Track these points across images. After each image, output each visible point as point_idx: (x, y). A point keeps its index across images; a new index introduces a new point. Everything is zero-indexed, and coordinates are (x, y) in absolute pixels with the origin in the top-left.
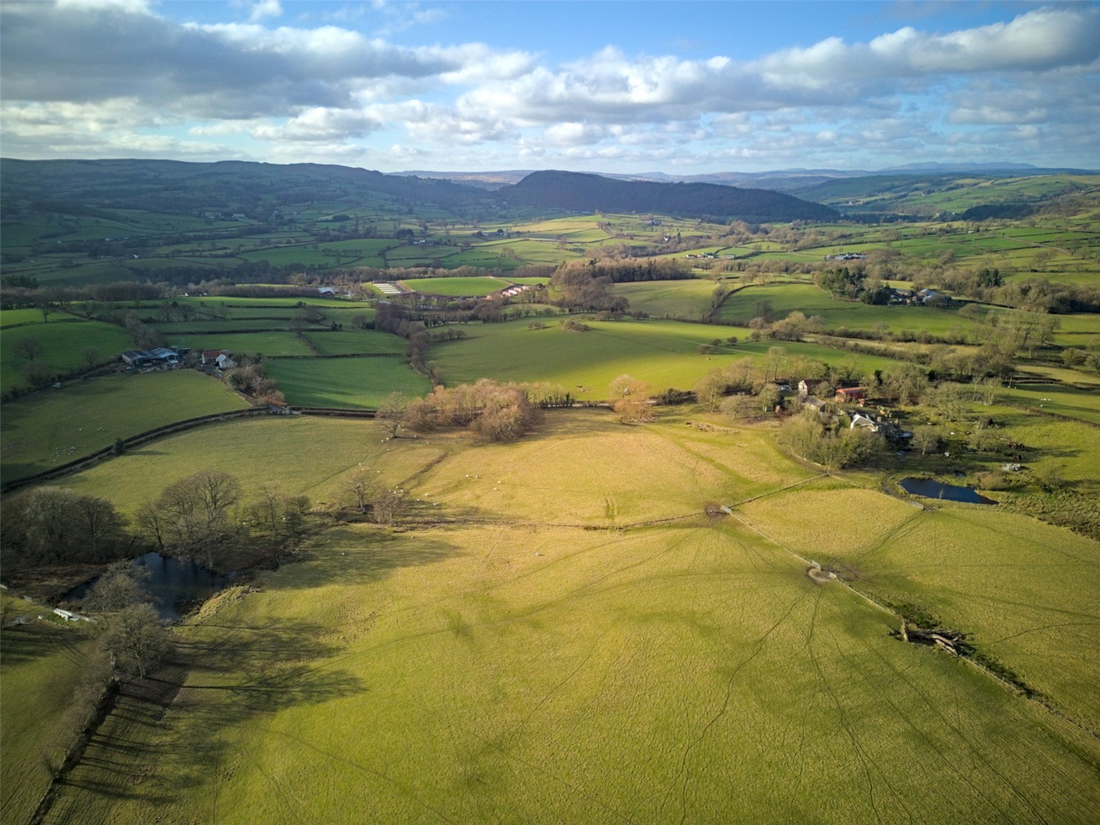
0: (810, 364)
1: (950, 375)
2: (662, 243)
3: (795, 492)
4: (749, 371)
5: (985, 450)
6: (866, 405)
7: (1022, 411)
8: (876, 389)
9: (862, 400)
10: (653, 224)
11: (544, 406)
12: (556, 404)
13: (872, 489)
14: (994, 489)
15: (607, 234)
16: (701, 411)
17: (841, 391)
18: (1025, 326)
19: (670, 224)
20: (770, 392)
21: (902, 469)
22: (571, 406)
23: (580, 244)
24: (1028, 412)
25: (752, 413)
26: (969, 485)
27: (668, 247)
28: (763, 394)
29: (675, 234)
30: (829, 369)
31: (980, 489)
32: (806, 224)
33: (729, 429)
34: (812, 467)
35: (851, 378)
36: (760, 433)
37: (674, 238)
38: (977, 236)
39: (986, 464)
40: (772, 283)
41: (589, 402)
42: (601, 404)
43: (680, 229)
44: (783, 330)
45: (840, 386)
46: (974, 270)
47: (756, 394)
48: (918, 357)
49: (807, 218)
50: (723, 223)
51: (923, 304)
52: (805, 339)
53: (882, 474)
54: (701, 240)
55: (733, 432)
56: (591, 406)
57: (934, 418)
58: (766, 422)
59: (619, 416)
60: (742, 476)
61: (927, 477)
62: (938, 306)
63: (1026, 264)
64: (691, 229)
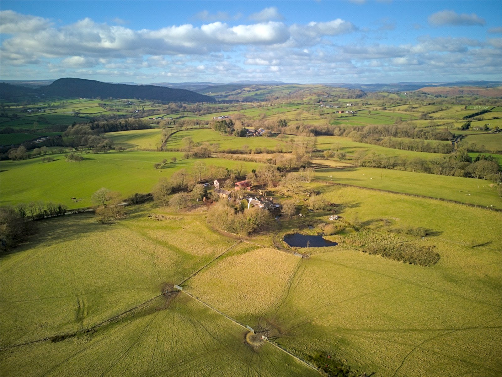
0: (218, 169)
1: (286, 168)
2: (135, 113)
3: (224, 260)
4: (185, 177)
5: (318, 209)
6: (251, 190)
7: (324, 184)
8: (255, 181)
9: (249, 188)
10: (129, 104)
11: (41, 218)
12: (51, 214)
13: (269, 247)
14: (331, 235)
15: (104, 109)
16: (157, 206)
17: (237, 183)
18: (305, 142)
19: (138, 104)
20: (199, 189)
21: (281, 229)
22: (64, 215)
23: (88, 115)
24: (328, 184)
25: (189, 204)
26: (318, 233)
27: (138, 115)
28: (195, 190)
29: (141, 109)
30: (229, 171)
31: (325, 235)
32: (203, 104)
33: (176, 217)
34: (230, 237)
35: (240, 175)
36: (196, 217)
37: (141, 110)
38: (271, 107)
39: (321, 218)
40: (191, 129)
41: (78, 209)
42: (87, 210)
43: (144, 106)
44: (200, 152)
45: (236, 180)
46: (275, 121)
47: (191, 191)
48: (268, 160)
49: (203, 102)
50: (164, 104)
51: (261, 136)
52: (212, 156)
53: (272, 235)
54: (155, 111)
55: (179, 218)
56: (80, 213)
57: (286, 194)
58: (199, 209)
59: (100, 218)
60: (188, 253)
61: (295, 232)
62: (267, 136)
63: (294, 117)
64: (149, 107)
